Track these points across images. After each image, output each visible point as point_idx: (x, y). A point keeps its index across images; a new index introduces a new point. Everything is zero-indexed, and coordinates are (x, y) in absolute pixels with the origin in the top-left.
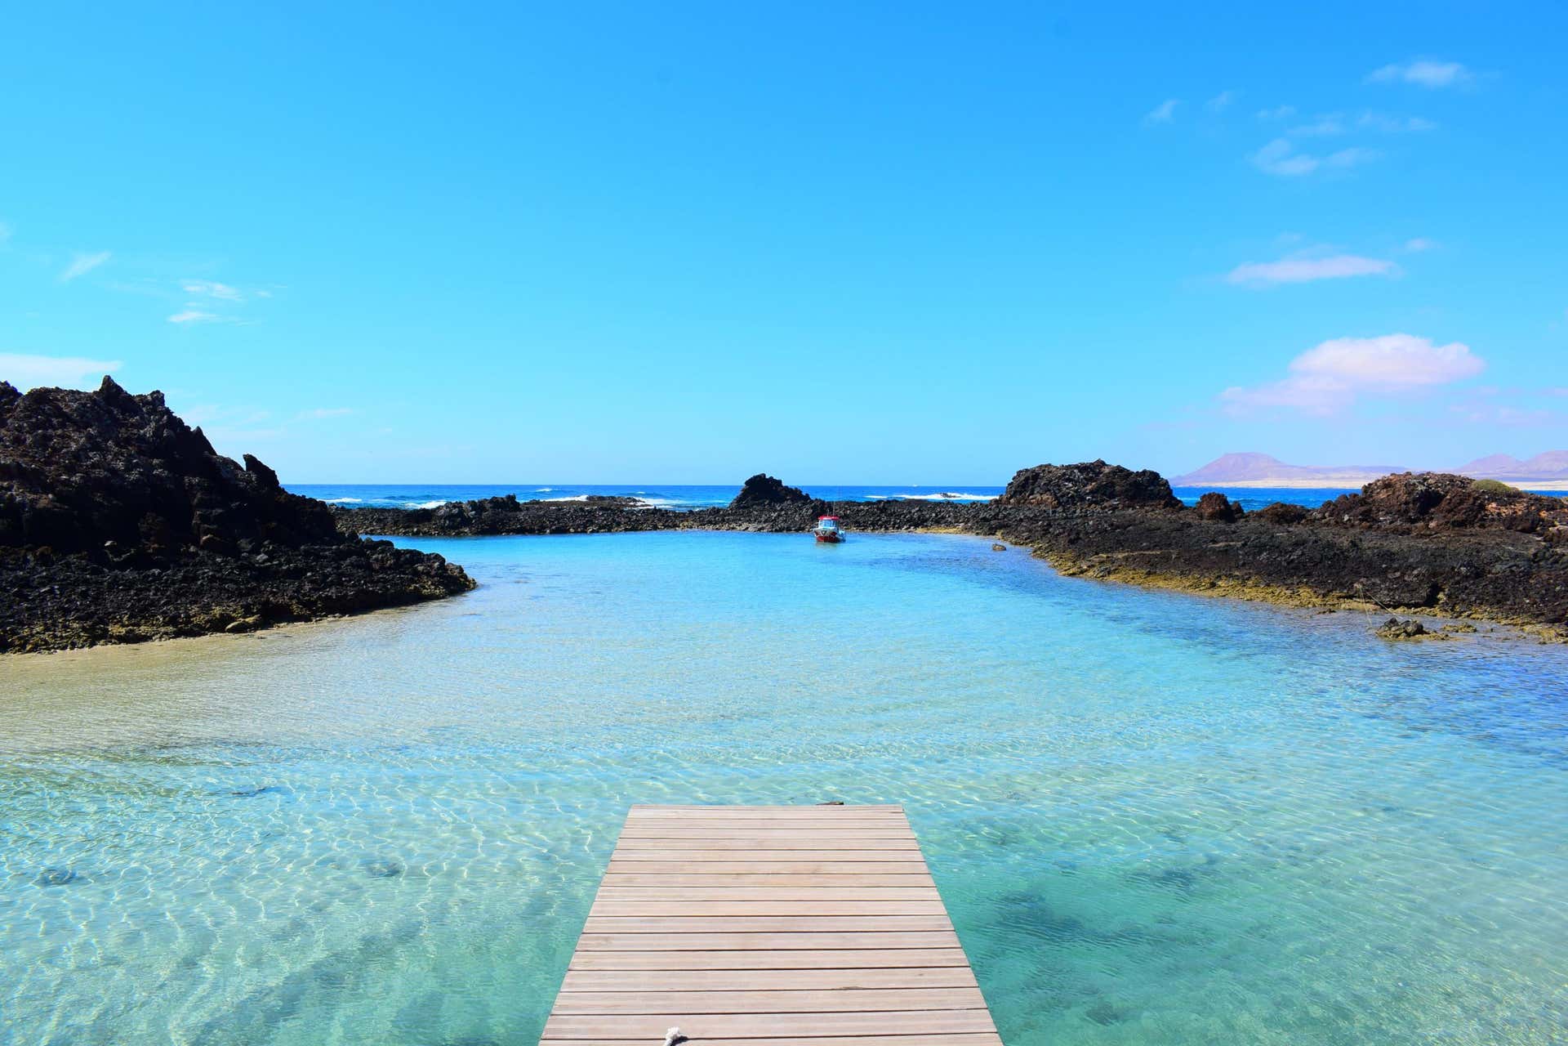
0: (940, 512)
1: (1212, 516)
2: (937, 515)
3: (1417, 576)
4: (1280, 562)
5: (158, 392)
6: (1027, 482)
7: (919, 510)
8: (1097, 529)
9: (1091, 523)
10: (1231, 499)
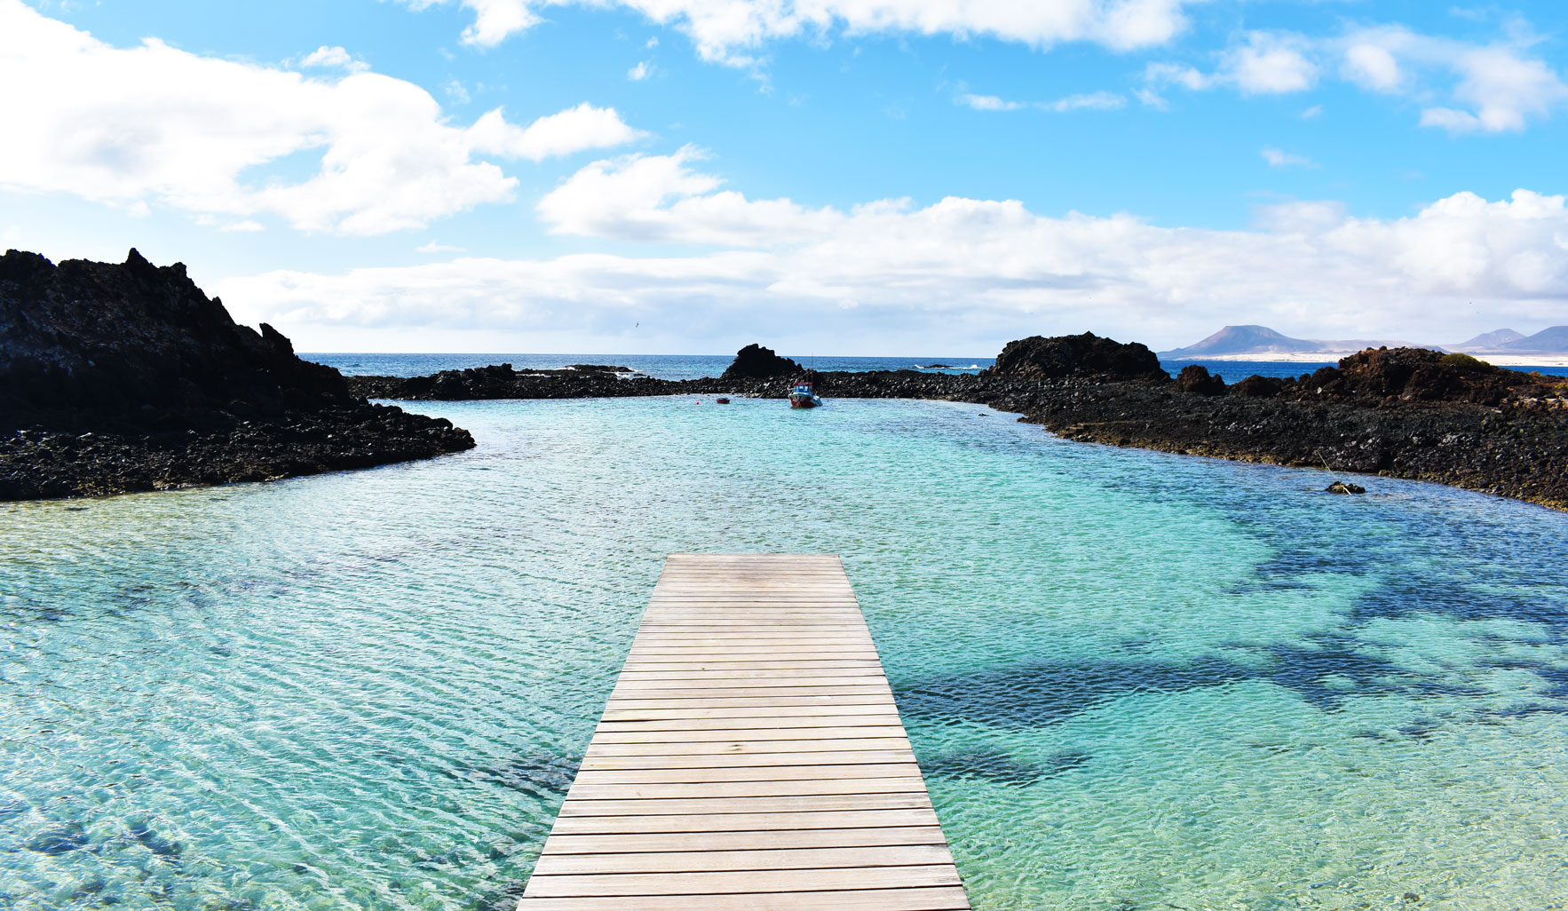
0: (931, 383)
1: (1192, 388)
2: (927, 386)
3: (1371, 445)
4: (1246, 431)
5: (180, 263)
6: (1018, 353)
7: (911, 381)
8: (1081, 400)
9: (1076, 394)
10: (1212, 374)
